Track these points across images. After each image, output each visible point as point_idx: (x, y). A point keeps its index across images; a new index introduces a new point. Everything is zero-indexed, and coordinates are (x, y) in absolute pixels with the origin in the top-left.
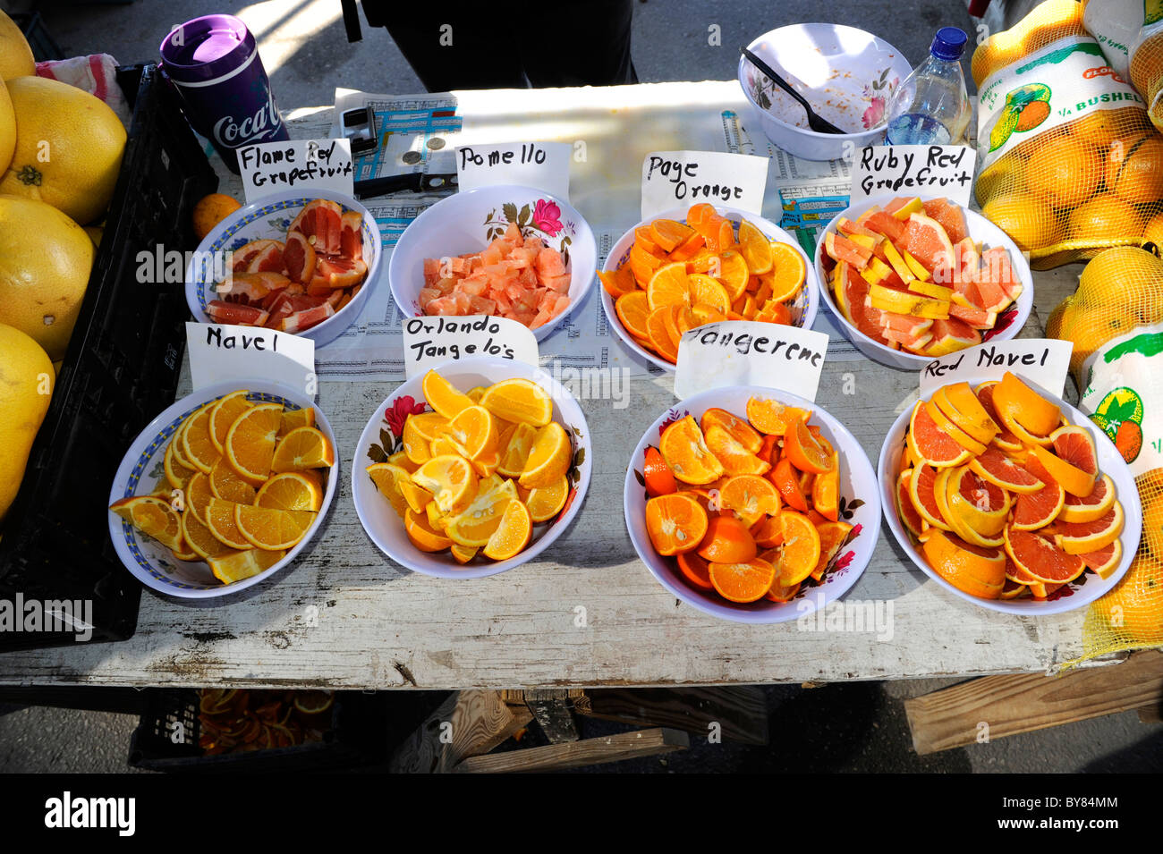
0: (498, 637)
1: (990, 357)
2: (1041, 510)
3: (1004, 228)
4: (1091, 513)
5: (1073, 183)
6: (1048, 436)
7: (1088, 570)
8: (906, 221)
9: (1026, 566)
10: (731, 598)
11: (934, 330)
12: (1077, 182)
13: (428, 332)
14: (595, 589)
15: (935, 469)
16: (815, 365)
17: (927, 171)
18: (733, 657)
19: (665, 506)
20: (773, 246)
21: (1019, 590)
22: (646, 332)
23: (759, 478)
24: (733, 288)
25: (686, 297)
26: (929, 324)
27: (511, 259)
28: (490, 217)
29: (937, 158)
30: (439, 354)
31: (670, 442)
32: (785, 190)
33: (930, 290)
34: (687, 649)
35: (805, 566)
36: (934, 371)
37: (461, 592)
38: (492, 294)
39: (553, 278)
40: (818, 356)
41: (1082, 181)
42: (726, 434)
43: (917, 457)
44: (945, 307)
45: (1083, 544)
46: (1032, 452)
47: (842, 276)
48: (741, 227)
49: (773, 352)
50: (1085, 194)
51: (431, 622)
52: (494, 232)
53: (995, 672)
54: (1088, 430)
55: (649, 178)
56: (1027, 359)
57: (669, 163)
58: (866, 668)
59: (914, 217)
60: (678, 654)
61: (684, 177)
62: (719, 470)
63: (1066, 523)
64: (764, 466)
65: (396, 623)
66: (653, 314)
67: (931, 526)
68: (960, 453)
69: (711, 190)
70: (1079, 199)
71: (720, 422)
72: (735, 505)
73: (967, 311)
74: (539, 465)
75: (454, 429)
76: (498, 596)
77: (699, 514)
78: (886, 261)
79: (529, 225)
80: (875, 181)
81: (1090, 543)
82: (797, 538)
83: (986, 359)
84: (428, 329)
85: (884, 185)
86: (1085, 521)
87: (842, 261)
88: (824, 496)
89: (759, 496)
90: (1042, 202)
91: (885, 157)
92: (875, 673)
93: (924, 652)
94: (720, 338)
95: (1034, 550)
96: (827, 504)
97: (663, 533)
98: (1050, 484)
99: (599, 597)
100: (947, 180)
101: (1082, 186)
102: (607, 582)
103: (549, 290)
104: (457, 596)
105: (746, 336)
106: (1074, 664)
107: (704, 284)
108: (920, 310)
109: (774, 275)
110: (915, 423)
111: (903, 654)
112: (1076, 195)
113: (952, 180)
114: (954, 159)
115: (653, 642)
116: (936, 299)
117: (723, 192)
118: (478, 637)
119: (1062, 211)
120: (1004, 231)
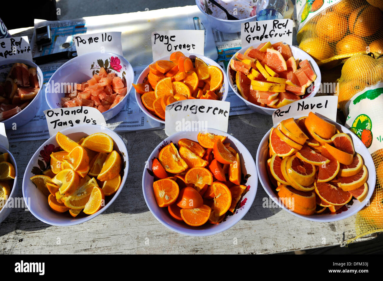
0: (95, 249)
1: (303, 106)
2: (329, 173)
3: (308, 52)
4: (352, 172)
5: (335, 30)
6: (330, 139)
7: (353, 198)
8: (266, 53)
9: (325, 199)
10: (191, 224)
11: (279, 97)
12: (337, 30)
13: (57, 115)
14: (138, 223)
15: (281, 158)
16: (225, 116)
17: (273, 31)
18: (199, 249)
19: (161, 184)
20: (209, 67)
21: (324, 209)
22: (153, 107)
23: (203, 169)
24: (192, 86)
25: (171, 92)
26: (276, 94)
27: (101, 82)
28: (92, 66)
29: (277, 25)
30: (64, 125)
31: (163, 155)
32: (219, 46)
33: (277, 80)
34: (178, 248)
35: (225, 207)
36: (278, 114)
37: (78, 229)
38: (92, 98)
39: (119, 89)
40: (226, 112)
41: (339, 30)
42: (188, 150)
43: (273, 153)
44: (283, 86)
45: (350, 186)
46: (323, 147)
47: (238, 78)
48: (196, 61)
49: (207, 112)
50: (341, 35)
51: (65, 244)
52: (95, 72)
53: (318, 247)
54: (349, 135)
55: (155, 43)
56: (319, 106)
57: (163, 36)
58: (259, 250)
59: (268, 50)
60: (174, 250)
61: (170, 42)
62: (185, 166)
63: (342, 177)
64: (204, 163)
65: (50, 247)
66: (156, 100)
67: (281, 184)
68: (290, 150)
69: (182, 46)
70: (339, 37)
71: (186, 145)
72: (193, 182)
73: (293, 88)
74: (106, 170)
75: (70, 157)
76: (95, 230)
77: (176, 187)
78: (257, 70)
79: (109, 68)
80: (251, 37)
81: (354, 185)
82: (220, 194)
83: (301, 107)
84: (57, 114)
85: (256, 39)
86: (350, 176)
87: (238, 71)
88: (232, 174)
89: (203, 176)
90: (323, 40)
91: (255, 26)
92: (263, 252)
93: (285, 240)
94: (183, 108)
95: (328, 191)
96: (234, 177)
97: (160, 197)
98: (332, 160)
99: (140, 227)
100: (282, 34)
101: (339, 31)
102: (143, 220)
103: (117, 94)
104: (77, 231)
105: (195, 106)
106: (353, 240)
107: (179, 86)
108: (273, 89)
109: (210, 80)
110: (271, 138)
111: (275, 242)
112: (337, 36)
113: (284, 34)
114: (284, 25)
115: (163, 245)
116: (279, 84)
117: (188, 47)
118: (85, 250)
119: (332, 43)
120: (308, 53)
